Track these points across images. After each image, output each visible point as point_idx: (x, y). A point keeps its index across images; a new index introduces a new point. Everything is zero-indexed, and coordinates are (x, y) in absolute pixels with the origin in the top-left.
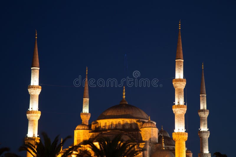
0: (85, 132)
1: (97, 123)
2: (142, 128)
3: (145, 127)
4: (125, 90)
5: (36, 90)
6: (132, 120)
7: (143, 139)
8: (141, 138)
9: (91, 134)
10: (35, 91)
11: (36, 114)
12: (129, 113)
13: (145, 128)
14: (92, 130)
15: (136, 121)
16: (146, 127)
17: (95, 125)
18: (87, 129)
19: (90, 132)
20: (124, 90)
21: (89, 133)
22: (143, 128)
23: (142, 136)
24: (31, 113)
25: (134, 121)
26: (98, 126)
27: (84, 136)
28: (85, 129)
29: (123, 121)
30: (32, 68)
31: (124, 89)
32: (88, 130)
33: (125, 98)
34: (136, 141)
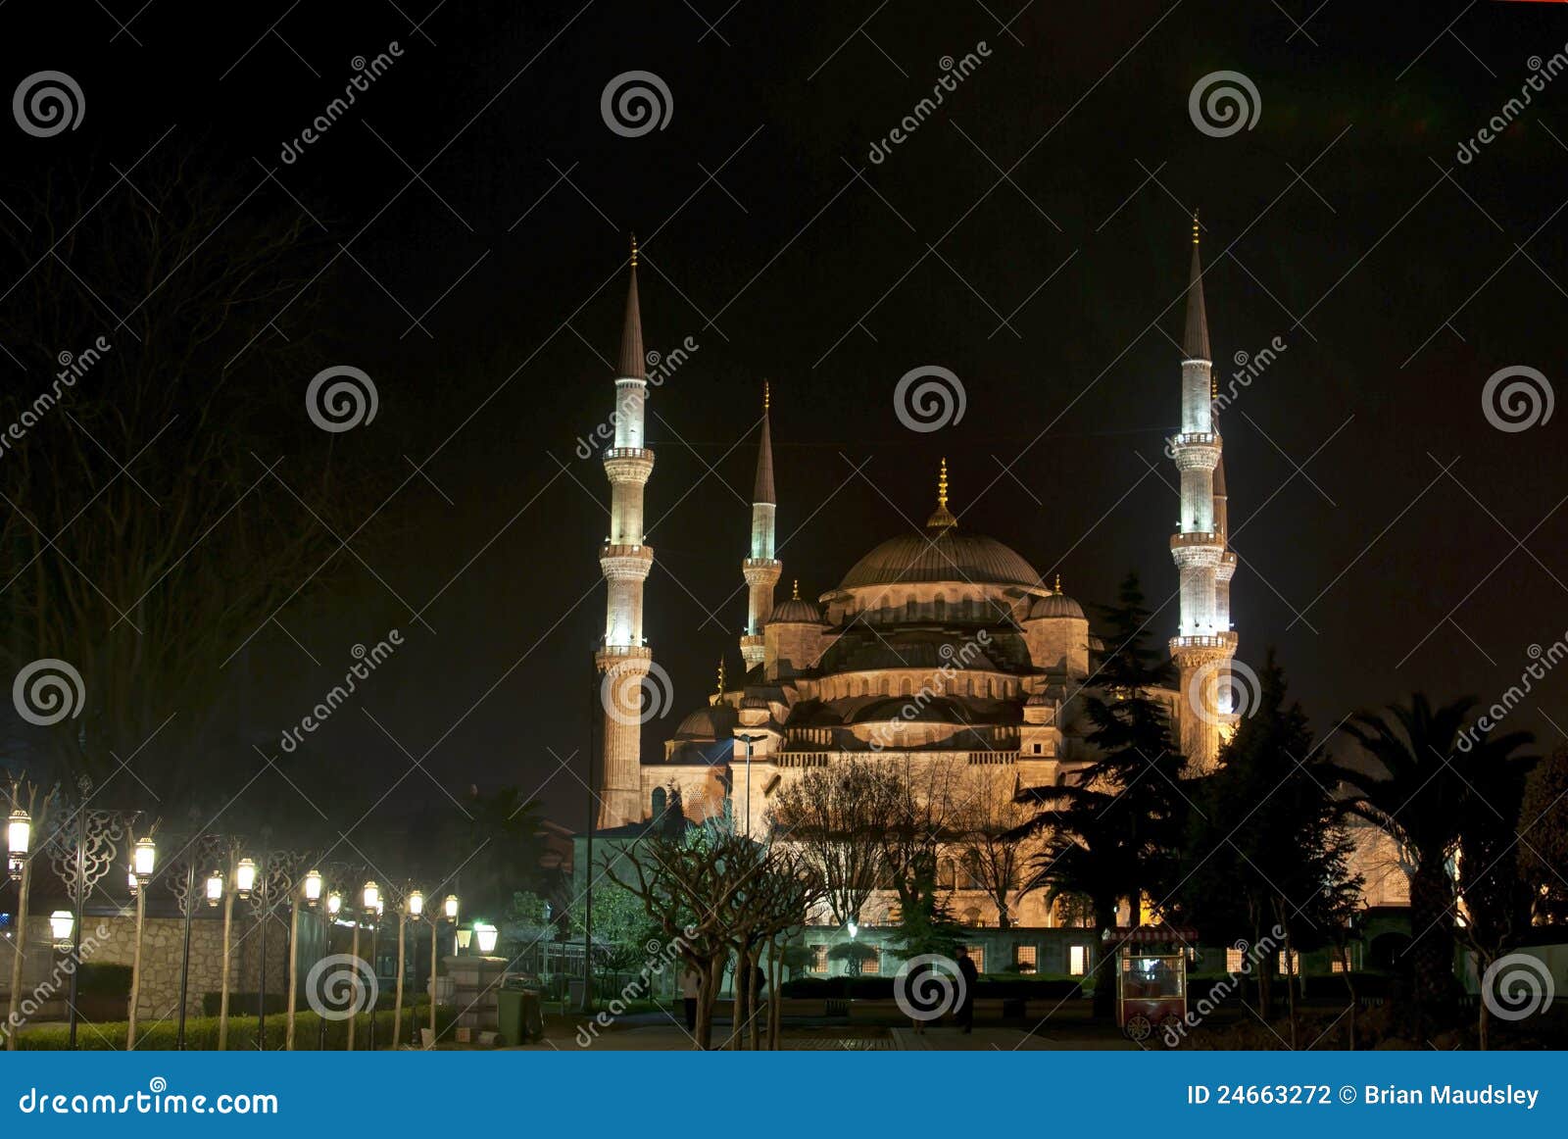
0: (808, 631)
1: (850, 597)
2: (1028, 618)
3: (1042, 617)
4: (946, 473)
5: (638, 464)
6: (989, 587)
7: (1036, 662)
8: (1028, 656)
9: (833, 639)
10: (632, 470)
11: (638, 559)
12: (972, 563)
13: (1044, 620)
14: (829, 624)
15: (1005, 593)
16: (1047, 617)
17: (841, 607)
18: (813, 622)
19: (824, 633)
20: (942, 473)
21: (822, 637)
22: (1035, 619)
23: (1031, 651)
24: (622, 555)
25: (996, 591)
26: (854, 609)
27: (805, 646)
28: (806, 622)
29: (954, 591)
30: (618, 382)
31: (944, 470)
32: (818, 622)
33: (946, 502)
34: (1008, 667)
